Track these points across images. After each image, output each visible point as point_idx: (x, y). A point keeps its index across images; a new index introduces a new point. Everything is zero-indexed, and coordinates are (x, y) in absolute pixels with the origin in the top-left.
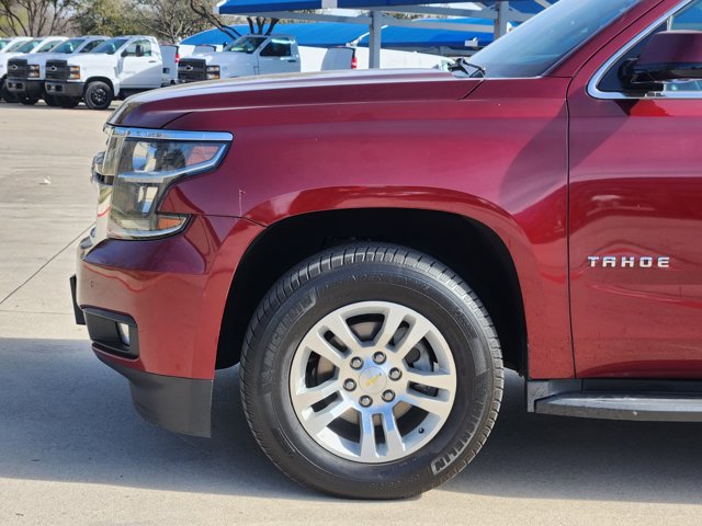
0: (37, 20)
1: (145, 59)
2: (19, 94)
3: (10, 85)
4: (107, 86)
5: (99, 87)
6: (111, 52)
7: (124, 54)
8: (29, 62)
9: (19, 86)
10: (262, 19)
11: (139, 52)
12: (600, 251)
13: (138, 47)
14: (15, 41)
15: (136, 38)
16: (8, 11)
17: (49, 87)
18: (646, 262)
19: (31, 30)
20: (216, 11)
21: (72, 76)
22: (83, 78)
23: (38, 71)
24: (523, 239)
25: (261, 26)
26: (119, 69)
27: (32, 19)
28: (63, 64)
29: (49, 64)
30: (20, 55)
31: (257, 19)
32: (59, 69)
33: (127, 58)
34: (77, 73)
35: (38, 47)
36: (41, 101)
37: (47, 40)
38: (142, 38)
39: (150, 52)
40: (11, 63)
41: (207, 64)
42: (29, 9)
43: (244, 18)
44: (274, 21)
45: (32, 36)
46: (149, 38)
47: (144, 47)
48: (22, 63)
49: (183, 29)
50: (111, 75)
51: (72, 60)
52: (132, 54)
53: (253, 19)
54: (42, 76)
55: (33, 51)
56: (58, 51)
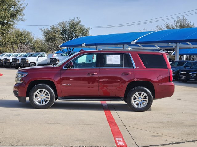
0: (20, 48)
1: (43, 58)
2: (15, 66)
3: (13, 64)
4: (35, 64)
5: (33, 64)
6: (36, 56)
7: (39, 57)
8: (17, 59)
9: (15, 64)
10: (70, 48)
11: (42, 56)
12: (64, 84)
13: (42, 55)
14: (14, 54)
15: (41, 53)
16: (13, 46)
17: (21, 64)
18: (68, 85)
19: (18, 51)
20: (59, 47)
21: (27, 62)
22: (29, 62)
23: (19, 61)
24: (57, 84)
25: (70, 50)
26: (37, 60)
27: (18, 48)
28: (24, 59)
29: (21, 59)
30: (15, 57)
31: (69, 48)
32: (24, 60)
33: (39, 58)
34: (28, 61)
35: (19, 55)
36: (20, 68)
37: (21, 54)
38: (43, 53)
39: (45, 56)
40: (13, 59)
41: (57, 59)
42: (18, 46)
43: (66, 48)
44: (73, 49)
45: (18, 52)
46: (44, 53)
47: (43, 55)
48: (15, 59)
49: (55, 50)
50: (35, 62)
51: (26, 58)
52: (40, 57)
53: (68, 48)
54: (20, 62)
55: (18, 56)
56: (24, 56)
